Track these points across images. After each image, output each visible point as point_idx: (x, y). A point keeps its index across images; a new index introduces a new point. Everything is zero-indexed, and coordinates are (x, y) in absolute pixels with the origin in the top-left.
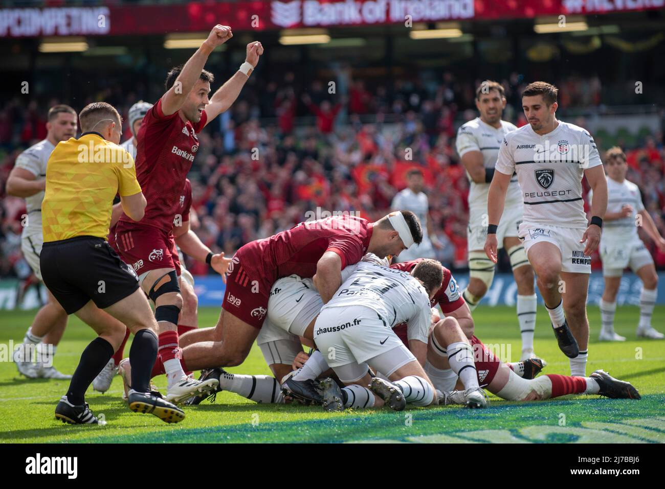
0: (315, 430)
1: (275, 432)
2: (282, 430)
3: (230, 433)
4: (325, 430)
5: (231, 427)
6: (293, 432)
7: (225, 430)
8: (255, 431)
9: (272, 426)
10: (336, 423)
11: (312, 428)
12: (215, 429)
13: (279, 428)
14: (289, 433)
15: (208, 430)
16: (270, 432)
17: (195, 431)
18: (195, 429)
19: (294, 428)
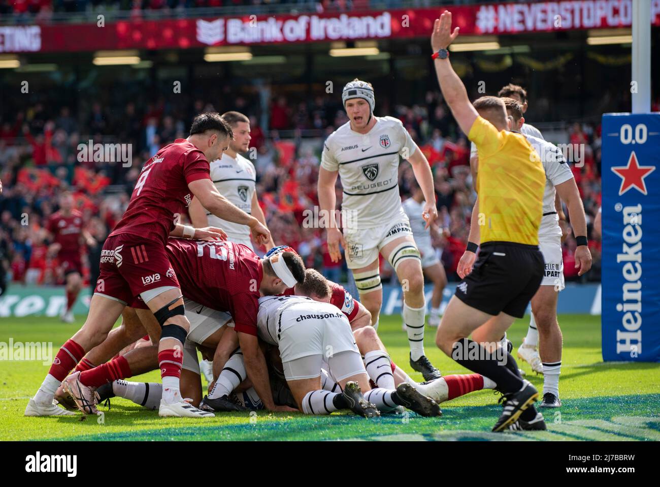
0: (236, 434)
1: (197, 436)
2: (204, 434)
4: (246, 434)
5: (156, 431)
6: (215, 436)
7: (150, 434)
8: (178, 434)
9: (195, 430)
10: (256, 427)
11: (233, 433)
12: (140, 433)
13: (202, 432)
14: (210, 437)
15: (133, 434)
16: (193, 436)
17: (120, 435)
18: (120, 433)
19: (216, 432)
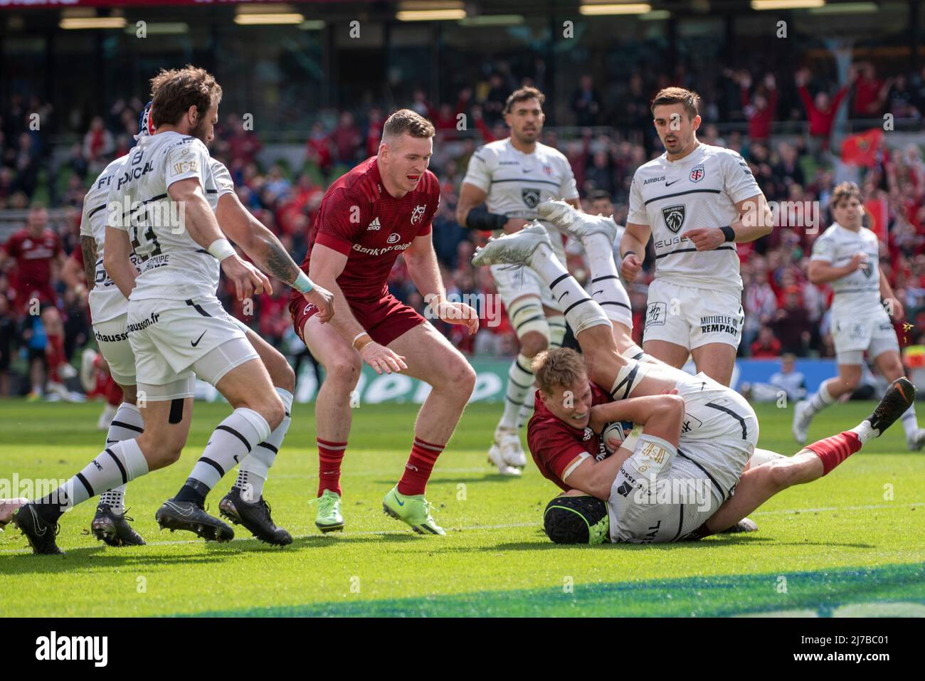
0: (798, 587)
1: (738, 589)
2: (748, 586)
3: (671, 589)
4: (813, 588)
5: (673, 581)
6: (765, 589)
7: (664, 586)
8: (707, 587)
9: (733, 580)
10: (829, 577)
11: (793, 585)
12: (650, 584)
13: (745, 583)
14: (758, 591)
15: (639, 585)
16: (731, 590)
17: (619, 587)
18: (620, 584)
19: (767, 583)
